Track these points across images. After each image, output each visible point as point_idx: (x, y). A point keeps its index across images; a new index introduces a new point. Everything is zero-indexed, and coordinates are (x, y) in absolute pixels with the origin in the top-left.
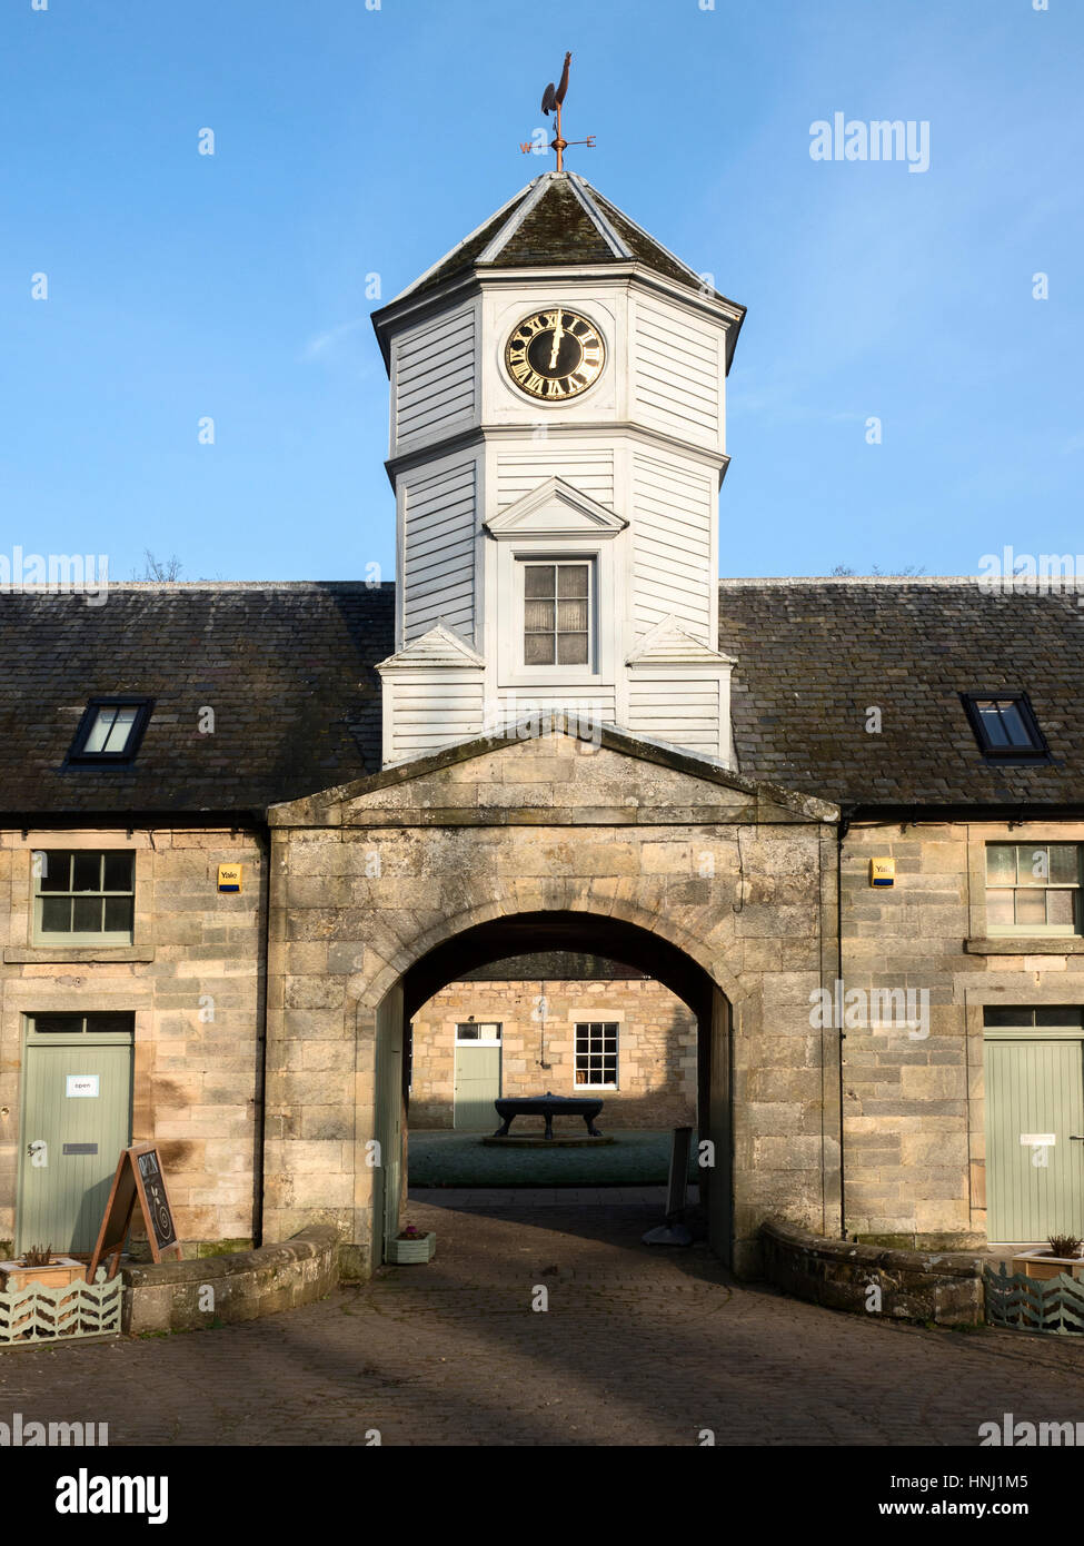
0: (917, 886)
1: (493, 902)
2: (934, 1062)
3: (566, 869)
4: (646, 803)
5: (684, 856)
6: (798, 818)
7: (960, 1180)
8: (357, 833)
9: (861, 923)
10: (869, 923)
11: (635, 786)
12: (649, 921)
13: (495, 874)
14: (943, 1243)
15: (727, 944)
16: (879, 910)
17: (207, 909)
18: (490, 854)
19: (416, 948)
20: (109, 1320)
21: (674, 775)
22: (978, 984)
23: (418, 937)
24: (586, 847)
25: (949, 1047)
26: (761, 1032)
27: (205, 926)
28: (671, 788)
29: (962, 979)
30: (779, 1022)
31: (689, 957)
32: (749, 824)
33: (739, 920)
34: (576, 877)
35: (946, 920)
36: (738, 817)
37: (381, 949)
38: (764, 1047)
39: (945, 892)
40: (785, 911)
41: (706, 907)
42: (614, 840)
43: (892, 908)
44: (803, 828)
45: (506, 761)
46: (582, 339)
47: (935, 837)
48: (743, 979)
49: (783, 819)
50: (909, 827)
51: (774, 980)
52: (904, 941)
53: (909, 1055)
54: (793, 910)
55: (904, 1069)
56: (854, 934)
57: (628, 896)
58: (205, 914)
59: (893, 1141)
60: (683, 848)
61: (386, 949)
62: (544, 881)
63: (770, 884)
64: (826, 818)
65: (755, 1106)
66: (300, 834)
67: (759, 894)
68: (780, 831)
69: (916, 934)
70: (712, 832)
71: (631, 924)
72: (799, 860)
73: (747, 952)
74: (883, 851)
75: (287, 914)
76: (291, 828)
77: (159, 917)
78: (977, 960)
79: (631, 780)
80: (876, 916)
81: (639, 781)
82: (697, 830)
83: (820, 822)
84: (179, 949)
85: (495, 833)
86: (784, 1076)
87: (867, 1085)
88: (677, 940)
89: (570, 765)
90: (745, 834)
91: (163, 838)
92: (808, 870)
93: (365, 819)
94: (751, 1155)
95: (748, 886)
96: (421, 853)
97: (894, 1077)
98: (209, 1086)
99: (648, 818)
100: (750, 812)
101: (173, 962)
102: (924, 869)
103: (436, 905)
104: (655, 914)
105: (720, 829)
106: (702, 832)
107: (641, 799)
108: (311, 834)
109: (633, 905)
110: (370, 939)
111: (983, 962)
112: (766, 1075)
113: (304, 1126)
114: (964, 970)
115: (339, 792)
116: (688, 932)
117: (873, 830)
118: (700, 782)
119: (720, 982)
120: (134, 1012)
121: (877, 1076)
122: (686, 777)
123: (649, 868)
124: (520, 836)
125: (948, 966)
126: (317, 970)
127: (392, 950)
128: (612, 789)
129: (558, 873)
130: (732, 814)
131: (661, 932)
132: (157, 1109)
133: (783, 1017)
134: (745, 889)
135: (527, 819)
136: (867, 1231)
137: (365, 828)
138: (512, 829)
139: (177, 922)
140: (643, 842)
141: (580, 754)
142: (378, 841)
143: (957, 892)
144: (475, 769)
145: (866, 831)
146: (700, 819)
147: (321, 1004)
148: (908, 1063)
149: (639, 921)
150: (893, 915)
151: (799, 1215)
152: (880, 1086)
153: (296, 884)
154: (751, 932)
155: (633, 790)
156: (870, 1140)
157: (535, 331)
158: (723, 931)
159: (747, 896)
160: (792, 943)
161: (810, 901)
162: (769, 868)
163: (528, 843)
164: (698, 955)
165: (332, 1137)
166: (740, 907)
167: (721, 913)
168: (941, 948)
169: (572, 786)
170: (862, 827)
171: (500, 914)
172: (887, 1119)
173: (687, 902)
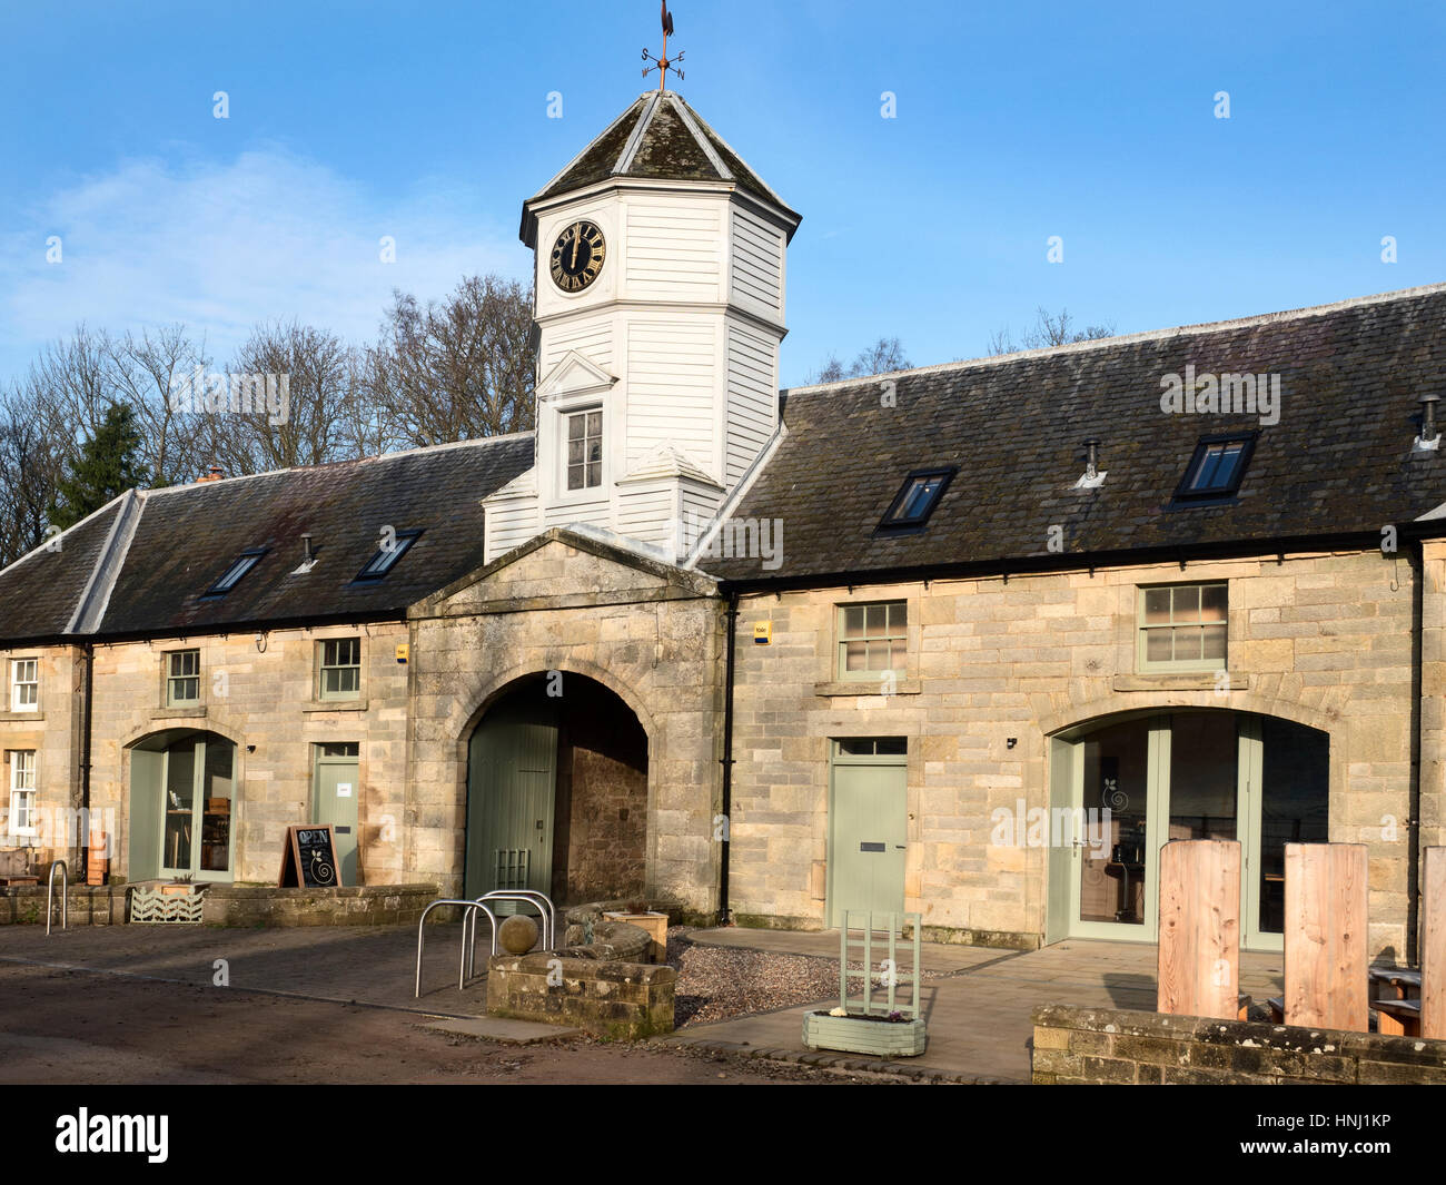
0: (786, 643)
1: (518, 666)
2: (793, 781)
3: (558, 640)
4: (604, 590)
5: (625, 627)
6: (691, 595)
7: (805, 876)
8: (451, 621)
9: (749, 673)
10: (753, 673)
11: (598, 577)
12: (602, 676)
13: (520, 645)
14: (788, 924)
15: (648, 692)
16: (761, 663)
17: (393, 675)
18: (518, 631)
19: (477, 699)
20: (196, 916)
21: (621, 567)
22: (825, 721)
23: (479, 691)
24: (570, 624)
25: (804, 770)
26: (665, 757)
27: (392, 686)
28: (619, 577)
29: (813, 715)
30: (677, 750)
31: (623, 702)
32: (663, 601)
33: (655, 674)
34: (563, 645)
35: (805, 669)
36: (654, 596)
37: (462, 700)
38: (667, 769)
39: (805, 646)
40: (683, 666)
41: (635, 665)
42: (585, 618)
43: (769, 661)
44: (696, 602)
45: (527, 564)
46: (592, 242)
47: (798, 603)
48: (656, 718)
49: (681, 596)
50: (783, 595)
51: (675, 718)
52: (776, 686)
53: (776, 777)
54: (688, 665)
55: (773, 787)
56: (744, 682)
57: (592, 659)
58: (393, 678)
59: (763, 843)
60: (623, 621)
61: (464, 699)
62: (546, 649)
63: (675, 646)
64: (709, 594)
65: (660, 812)
66: (423, 623)
67: (668, 653)
68: (681, 605)
69: (785, 681)
70: (642, 608)
71: (591, 679)
72: (693, 626)
73: (659, 698)
74: (764, 615)
75: (416, 677)
76: (419, 620)
77: (372, 680)
78: (827, 702)
79: (596, 573)
80: (758, 667)
81: (601, 573)
82: (633, 607)
83: (704, 597)
84: (380, 702)
85: (521, 616)
86: (677, 790)
87: (747, 800)
88: (617, 690)
89: (562, 564)
90: (661, 608)
91: (373, 628)
92: (698, 634)
93: (453, 611)
94: (656, 848)
95: (661, 647)
96: (483, 633)
97: (765, 793)
98: (392, 791)
99: (603, 601)
100: (662, 592)
101: (377, 710)
102: (791, 628)
103: (489, 669)
104: (606, 671)
105: (646, 605)
106: (637, 609)
107: (601, 586)
108: (429, 622)
109: (593, 665)
110: (456, 693)
111: (828, 702)
112: (667, 789)
113: (422, 819)
114: (815, 708)
115: (440, 593)
116: (624, 684)
117: (760, 599)
118: (635, 571)
119: (641, 721)
120: (357, 743)
121: (755, 792)
122: (628, 568)
123: (605, 637)
124: (535, 617)
125: (804, 706)
126: (431, 714)
127: (467, 700)
128: (585, 580)
129: (555, 643)
130: (650, 594)
131: (608, 684)
132: (369, 806)
133: (680, 746)
134: (659, 650)
135: (535, 606)
136: (744, 911)
137: (455, 617)
138: (531, 613)
139: (379, 683)
140: (602, 618)
141: (568, 556)
142: (461, 625)
143: (813, 646)
144: (512, 571)
145: (754, 600)
146: (632, 599)
147: (432, 737)
148: (775, 783)
149: (596, 677)
150: (771, 665)
151: (683, 895)
152: (755, 801)
153: (421, 655)
154: (663, 683)
155: (596, 581)
156: (748, 842)
157: (566, 241)
158: (646, 683)
159: (660, 656)
160: (687, 690)
161: (698, 658)
162: (675, 634)
163: (538, 621)
164: (629, 701)
165: (435, 826)
166: (655, 664)
167: (645, 669)
168: (801, 691)
169: (563, 580)
170: (752, 597)
171: (522, 674)
172: (761, 826)
173: (625, 662)
